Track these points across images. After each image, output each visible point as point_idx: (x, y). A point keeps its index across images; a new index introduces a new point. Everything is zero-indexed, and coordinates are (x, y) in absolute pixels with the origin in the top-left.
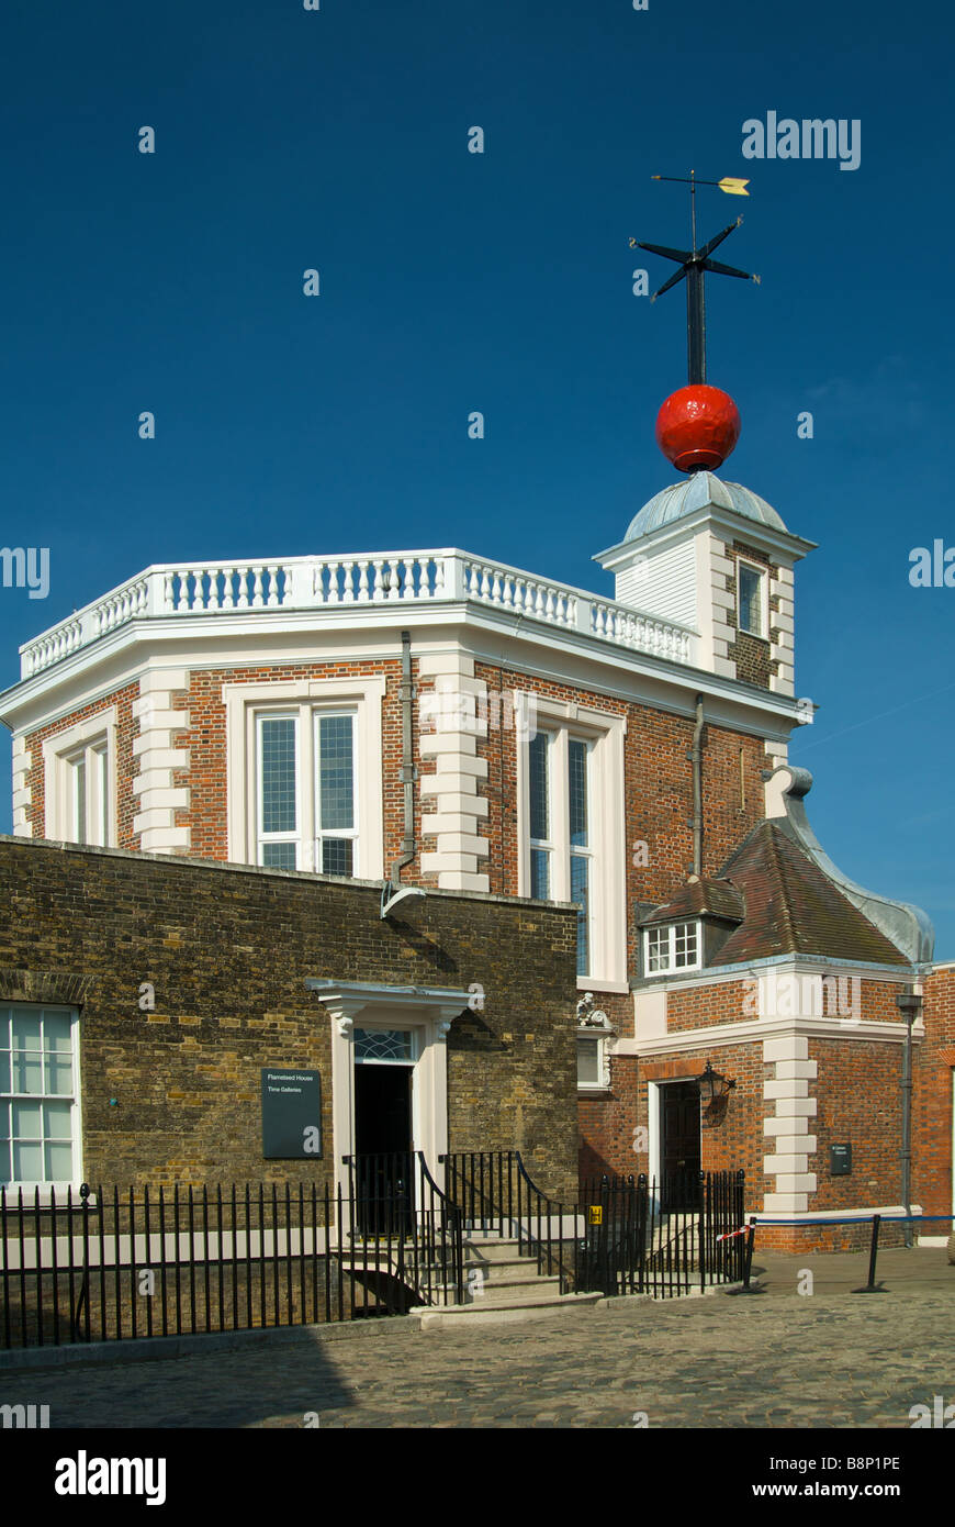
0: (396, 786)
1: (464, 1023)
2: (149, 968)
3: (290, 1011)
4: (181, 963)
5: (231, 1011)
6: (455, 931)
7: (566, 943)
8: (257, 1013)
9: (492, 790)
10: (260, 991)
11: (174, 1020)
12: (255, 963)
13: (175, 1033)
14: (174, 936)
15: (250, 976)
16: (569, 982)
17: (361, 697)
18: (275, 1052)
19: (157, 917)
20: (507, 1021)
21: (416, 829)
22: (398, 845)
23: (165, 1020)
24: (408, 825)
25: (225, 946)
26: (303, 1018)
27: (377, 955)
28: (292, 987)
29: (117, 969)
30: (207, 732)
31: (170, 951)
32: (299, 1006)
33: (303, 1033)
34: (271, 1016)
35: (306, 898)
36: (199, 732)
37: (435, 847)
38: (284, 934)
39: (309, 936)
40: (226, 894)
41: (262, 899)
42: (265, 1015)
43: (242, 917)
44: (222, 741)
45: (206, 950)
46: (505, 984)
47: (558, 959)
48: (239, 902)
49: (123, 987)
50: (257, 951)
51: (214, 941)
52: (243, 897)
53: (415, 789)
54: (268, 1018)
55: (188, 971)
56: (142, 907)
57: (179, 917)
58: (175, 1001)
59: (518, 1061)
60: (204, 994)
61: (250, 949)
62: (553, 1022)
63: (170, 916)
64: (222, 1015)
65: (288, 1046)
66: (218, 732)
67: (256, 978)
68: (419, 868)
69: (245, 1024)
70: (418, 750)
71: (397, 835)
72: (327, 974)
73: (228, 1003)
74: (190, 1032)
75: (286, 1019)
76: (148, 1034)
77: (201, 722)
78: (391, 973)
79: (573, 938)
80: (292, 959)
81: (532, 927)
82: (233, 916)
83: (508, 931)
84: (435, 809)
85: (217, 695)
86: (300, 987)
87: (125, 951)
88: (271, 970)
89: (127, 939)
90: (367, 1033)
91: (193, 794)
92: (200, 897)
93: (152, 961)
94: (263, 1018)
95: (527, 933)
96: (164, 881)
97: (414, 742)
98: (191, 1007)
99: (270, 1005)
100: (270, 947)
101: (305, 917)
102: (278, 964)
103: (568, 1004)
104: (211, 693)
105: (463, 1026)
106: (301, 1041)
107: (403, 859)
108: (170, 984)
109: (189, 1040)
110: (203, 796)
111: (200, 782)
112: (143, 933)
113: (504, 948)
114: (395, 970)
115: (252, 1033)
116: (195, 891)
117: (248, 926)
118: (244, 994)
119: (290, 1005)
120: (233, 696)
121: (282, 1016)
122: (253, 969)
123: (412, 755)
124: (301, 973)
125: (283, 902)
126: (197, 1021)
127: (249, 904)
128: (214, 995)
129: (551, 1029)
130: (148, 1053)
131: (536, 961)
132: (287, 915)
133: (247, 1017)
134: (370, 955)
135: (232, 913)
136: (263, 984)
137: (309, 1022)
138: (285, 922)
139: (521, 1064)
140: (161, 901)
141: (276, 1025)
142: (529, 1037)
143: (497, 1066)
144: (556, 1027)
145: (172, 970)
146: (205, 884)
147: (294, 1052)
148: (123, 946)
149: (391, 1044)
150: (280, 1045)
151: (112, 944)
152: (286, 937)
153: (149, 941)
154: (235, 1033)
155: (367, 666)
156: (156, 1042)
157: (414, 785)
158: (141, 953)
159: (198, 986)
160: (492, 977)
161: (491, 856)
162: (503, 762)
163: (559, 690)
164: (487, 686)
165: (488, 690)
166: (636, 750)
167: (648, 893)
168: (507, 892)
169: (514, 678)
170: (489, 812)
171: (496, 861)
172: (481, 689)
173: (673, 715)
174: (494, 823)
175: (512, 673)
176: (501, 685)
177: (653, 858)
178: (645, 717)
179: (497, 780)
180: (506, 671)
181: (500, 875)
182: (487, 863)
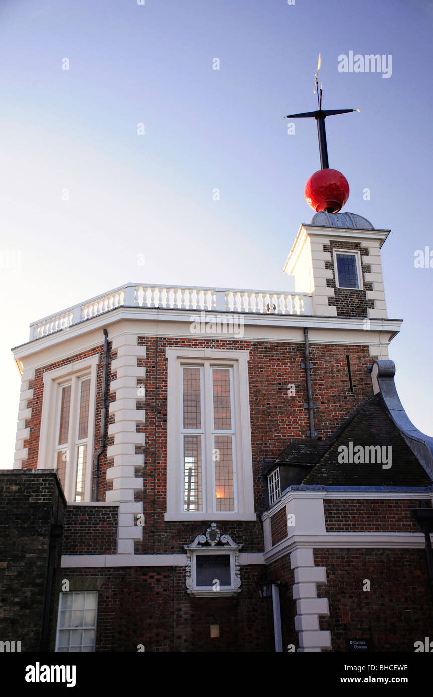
0: (100, 411)
9: (148, 405)
17: (89, 367)
21: (106, 434)
22: (99, 443)
24: (103, 432)
36: (35, 399)
37: (114, 442)
53: (108, 412)
68: (107, 455)
70: (109, 390)
71: (98, 438)
77: (36, 394)
84: (114, 420)
85: (42, 379)
91: (31, 430)
97: (108, 386)
104: (40, 378)
107: (101, 451)
110: (34, 430)
111: (33, 423)
120: (47, 378)
123: (106, 392)
157: (106, 409)
161: (146, 443)
162: (156, 388)
163: (199, 343)
164: (147, 349)
165: (147, 351)
166: (259, 368)
167: (272, 453)
168: (158, 463)
169: (166, 342)
170: (146, 418)
171: (150, 445)
172: (142, 351)
173: (289, 344)
174: (150, 423)
175: (165, 339)
176: (157, 347)
177: (275, 430)
178: (266, 348)
179: (152, 399)
180: (161, 339)
181: (153, 454)
182: (143, 448)
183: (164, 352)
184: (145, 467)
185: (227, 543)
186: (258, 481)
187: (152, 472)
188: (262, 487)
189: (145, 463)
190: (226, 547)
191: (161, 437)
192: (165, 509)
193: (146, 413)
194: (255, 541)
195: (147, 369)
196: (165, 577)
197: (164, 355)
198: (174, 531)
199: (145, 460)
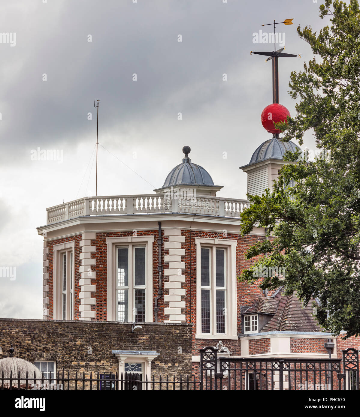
0: (157, 272)
1: (156, 361)
2: (73, 350)
3: (108, 359)
4: (80, 349)
5: (92, 360)
6: (154, 334)
7: (188, 335)
8: (99, 361)
9: (187, 272)
10: (100, 355)
11: (78, 363)
12: (99, 347)
13: (79, 367)
14: (79, 342)
15: (98, 351)
16: (189, 347)
17: (147, 242)
18: (103, 371)
19: (75, 337)
20: (169, 360)
21: (163, 287)
22: (157, 292)
23: (76, 363)
24: (160, 286)
25: (91, 343)
26: (111, 361)
27: (132, 343)
28: (108, 353)
29: (65, 351)
30: (101, 253)
31: (78, 345)
32: (110, 358)
33: (111, 365)
34: (103, 361)
35: (113, 328)
36: (99, 253)
37: (168, 293)
38: (106, 339)
39: (113, 339)
40: (92, 329)
41: (101, 330)
42: (101, 361)
43: (96, 335)
44: (105, 256)
45: (87, 344)
46: (169, 349)
47: (186, 340)
48: (96, 331)
49: (66, 356)
50: (99, 344)
51: (88, 342)
52: (97, 330)
53: (163, 274)
54: (102, 362)
55: (82, 350)
56: (71, 334)
57: (80, 336)
58: (79, 358)
59: (173, 372)
60: (86, 356)
61: (98, 344)
62: (184, 359)
63: (78, 336)
64: (90, 361)
65: (107, 369)
66: (104, 253)
67: (99, 351)
68: (163, 300)
69: (96, 364)
70: (163, 260)
71: (157, 289)
72: (117, 349)
73: (92, 358)
74: (82, 366)
75: (107, 362)
76: (72, 367)
77: (99, 250)
78: (135, 347)
79: (191, 334)
80: (109, 345)
81: (178, 331)
82: (94, 335)
83: (170, 333)
84: (168, 280)
85: (104, 241)
86: (111, 353)
87: (67, 346)
88: (103, 349)
89: (68, 343)
90: (129, 364)
91: (97, 274)
92: (86, 331)
93: (73, 348)
94: (100, 362)
95: (176, 333)
96: (77, 327)
97: (162, 258)
98: (83, 360)
99: (103, 358)
100: (103, 342)
101: (112, 334)
102: (105, 347)
103: (189, 354)
104: (103, 240)
105: (156, 362)
106: (111, 368)
107: (158, 297)
108: (78, 354)
109: (82, 369)
110: (100, 274)
111: (99, 269)
112: (71, 341)
113: (168, 338)
114: (136, 346)
115: (98, 366)
116: (84, 329)
117: (97, 337)
118: (96, 356)
119: (107, 358)
120: (109, 242)
121: (106, 361)
122: (99, 349)
123: (162, 262)
124: (111, 349)
125: (106, 330)
126: (84, 363)
127: (98, 332)
128: (88, 356)
129: (183, 362)
130: (72, 372)
131: (179, 341)
132: (107, 333)
133: (96, 362)
134: (130, 343)
135: (93, 334)
136: (101, 353)
137: (113, 362)
138: (107, 335)
139: (174, 373)
140: (76, 333)
141: (104, 364)
142: (177, 365)
143: (166, 373)
144: (185, 361)
145: (78, 350)
146: (87, 327)
147: (108, 371)
148: (67, 345)
149: (136, 367)
150: (105, 369)
151: (64, 344)
152: (107, 340)
153: (73, 343)
154: (93, 366)
155: (148, 233)
156: (74, 369)
157: (162, 272)
158: (71, 346)
159: (84, 354)
160: (165, 347)
161: (186, 295)
162: (191, 262)
163: (211, 234)
164: (186, 237)
165: (186, 239)
166: (241, 251)
167: (246, 302)
168: (192, 306)
169: (195, 233)
170: (186, 280)
171: (188, 296)
172: (183, 239)
173: (257, 236)
174: (188, 283)
175: (194, 231)
176: (190, 236)
177: (248, 289)
178: (245, 239)
179: (189, 269)
180: (192, 231)
181: (190, 301)
182: (185, 298)
183: (194, 240)
184: (186, 308)
185: (226, 352)
186: (239, 318)
187: (189, 311)
188: (241, 321)
189: (186, 306)
190: (224, 353)
191: (193, 292)
192: (195, 332)
193: (186, 277)
194: (237, 350)
195: (186, 251)
196: (196, 367)
197: (194, 242)
198: (200, 344)
199: (186, 304)
